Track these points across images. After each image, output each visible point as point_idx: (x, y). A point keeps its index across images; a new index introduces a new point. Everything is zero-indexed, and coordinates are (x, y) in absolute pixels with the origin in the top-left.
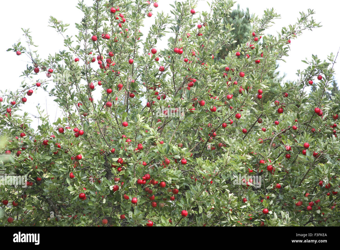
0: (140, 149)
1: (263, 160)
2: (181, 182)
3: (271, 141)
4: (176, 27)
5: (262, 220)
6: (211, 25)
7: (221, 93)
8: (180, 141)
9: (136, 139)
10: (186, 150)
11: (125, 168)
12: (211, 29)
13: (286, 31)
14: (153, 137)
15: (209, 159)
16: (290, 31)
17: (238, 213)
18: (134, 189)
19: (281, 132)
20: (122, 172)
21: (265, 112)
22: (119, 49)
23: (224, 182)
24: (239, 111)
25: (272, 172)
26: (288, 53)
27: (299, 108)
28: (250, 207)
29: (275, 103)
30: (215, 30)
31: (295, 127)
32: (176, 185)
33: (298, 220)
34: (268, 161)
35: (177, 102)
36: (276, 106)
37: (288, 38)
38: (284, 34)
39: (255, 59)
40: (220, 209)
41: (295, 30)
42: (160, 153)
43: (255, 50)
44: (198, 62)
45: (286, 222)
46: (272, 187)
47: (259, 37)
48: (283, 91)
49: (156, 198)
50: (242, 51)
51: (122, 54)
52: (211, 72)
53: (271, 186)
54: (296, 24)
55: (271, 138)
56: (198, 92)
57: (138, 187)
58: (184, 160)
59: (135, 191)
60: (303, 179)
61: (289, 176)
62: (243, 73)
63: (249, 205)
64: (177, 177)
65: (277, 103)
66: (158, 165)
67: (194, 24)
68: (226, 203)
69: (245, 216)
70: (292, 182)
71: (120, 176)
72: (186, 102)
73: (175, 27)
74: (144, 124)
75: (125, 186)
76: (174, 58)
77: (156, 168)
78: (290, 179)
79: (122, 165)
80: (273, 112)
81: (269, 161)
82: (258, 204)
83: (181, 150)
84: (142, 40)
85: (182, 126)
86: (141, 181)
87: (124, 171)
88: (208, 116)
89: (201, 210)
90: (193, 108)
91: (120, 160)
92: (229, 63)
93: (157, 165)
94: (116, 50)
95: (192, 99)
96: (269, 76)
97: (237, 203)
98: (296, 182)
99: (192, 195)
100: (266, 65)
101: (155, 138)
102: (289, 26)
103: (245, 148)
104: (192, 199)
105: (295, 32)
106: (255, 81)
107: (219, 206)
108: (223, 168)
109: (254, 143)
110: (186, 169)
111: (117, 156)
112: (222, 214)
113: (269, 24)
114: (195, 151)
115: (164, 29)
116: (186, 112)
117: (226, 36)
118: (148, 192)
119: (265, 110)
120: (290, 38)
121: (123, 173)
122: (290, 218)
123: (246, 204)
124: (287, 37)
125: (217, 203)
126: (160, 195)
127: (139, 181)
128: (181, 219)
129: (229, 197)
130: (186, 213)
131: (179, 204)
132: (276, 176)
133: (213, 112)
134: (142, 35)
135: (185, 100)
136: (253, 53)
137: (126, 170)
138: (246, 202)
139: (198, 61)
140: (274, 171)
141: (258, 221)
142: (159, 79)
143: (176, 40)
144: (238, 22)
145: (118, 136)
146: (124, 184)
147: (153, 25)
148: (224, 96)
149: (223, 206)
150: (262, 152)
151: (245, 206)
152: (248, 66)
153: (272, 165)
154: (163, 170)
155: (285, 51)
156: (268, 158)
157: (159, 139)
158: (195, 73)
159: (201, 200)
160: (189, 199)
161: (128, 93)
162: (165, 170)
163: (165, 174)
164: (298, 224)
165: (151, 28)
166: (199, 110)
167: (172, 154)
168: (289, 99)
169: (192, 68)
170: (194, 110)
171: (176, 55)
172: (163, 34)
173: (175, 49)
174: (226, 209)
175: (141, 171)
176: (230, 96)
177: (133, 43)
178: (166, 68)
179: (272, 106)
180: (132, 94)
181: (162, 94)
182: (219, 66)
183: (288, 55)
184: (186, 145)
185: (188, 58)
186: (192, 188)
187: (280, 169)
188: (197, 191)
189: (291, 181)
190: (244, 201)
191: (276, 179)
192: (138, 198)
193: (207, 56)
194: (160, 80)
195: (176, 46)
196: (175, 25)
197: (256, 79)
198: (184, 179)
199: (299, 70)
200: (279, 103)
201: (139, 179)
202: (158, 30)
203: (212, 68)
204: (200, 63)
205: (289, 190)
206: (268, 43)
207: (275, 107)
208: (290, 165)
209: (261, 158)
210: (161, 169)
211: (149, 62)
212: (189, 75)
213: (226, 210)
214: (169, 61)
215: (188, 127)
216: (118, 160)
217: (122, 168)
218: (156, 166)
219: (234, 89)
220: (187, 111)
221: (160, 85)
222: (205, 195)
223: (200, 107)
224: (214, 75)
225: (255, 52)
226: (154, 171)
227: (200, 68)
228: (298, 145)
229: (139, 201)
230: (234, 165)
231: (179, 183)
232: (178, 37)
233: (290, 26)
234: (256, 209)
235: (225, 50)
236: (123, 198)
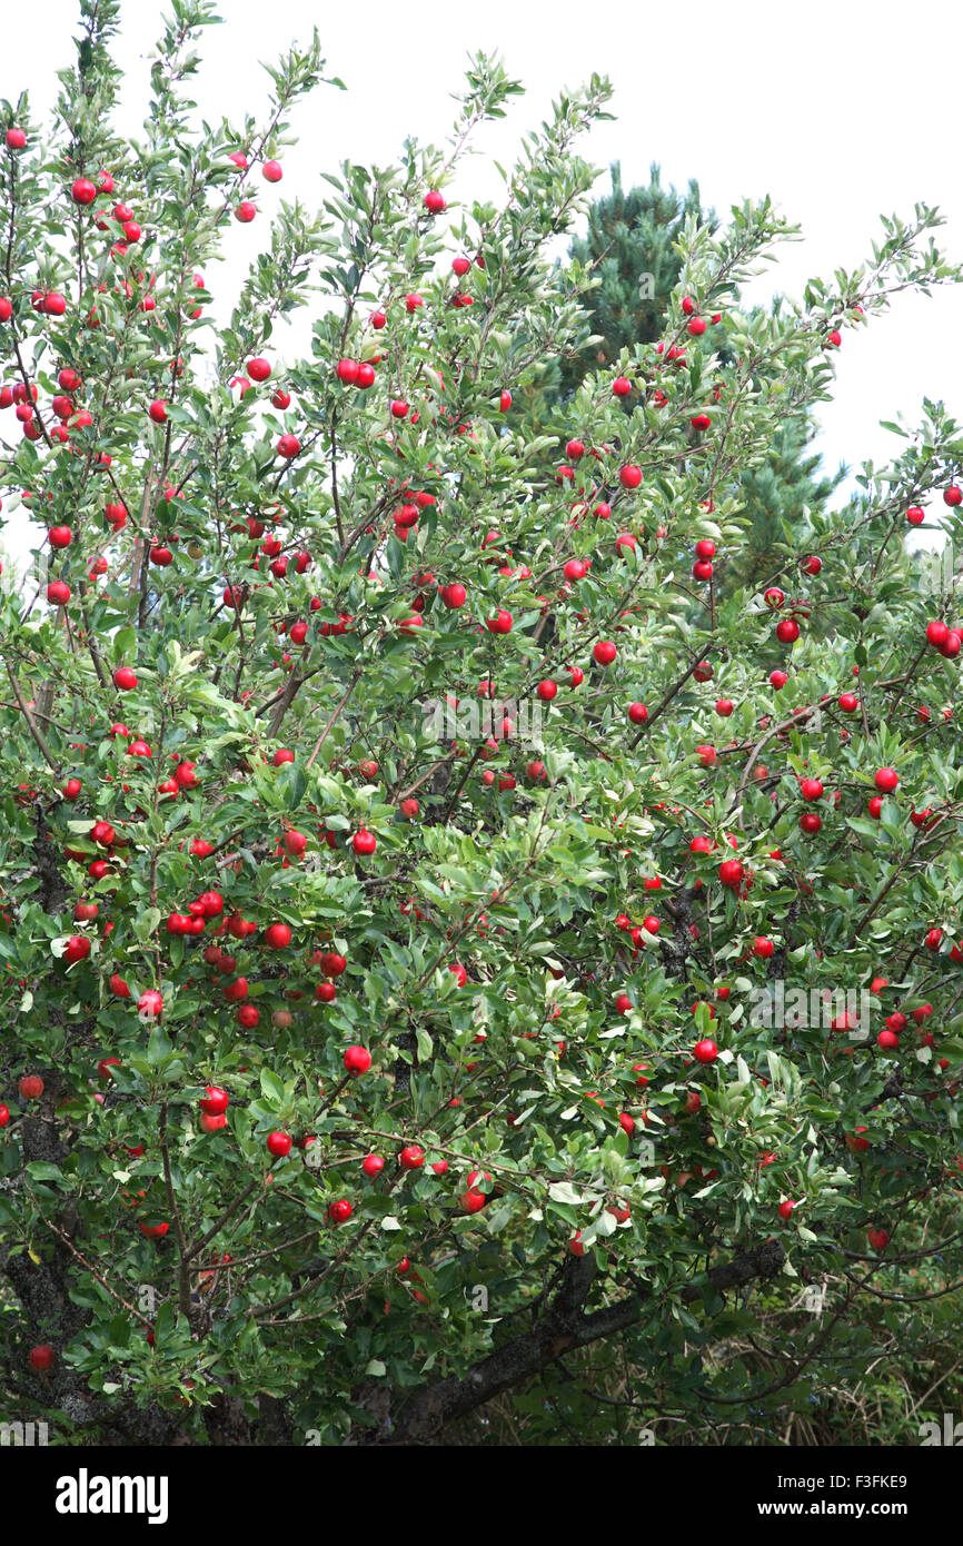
0: (185, 785)
1: (705, 839)
2: (357, 925)
3: (749, 755)
4: (347, 271)
5: (693, 1085)
6: (495, 264)
7: (539, 551)
8: (362, 753)
9: (161, 747)
10: (375, 794)
11: (123, 865)
12: (496, 285)
13: (823, 294)
14: (239, 737)
15: (485, 828)
16: (838, 296)
17: (590, 1059)
18: (148, 954)
19: (791, 721)
20: (110, 883)
21: (726, 635)
22: (103, 360)
23: (537, 929)
24: (608, 631)
25: (738, 888)
26: (831, 388)
27: (865, 621)
28: (643, 1036)
29: (766, 599)
30: (514, 289)
31: (851, 700)
32: (335, 940)
33: (837, 1088)
34: (723, 844)
35: (347, 589)
36: (771, 611)
37: (831, 323)
38: (816, 309)
39: (687, 412)
40: (509, 1042)
41: (861, 290)
42: (265, 803)
43: (688, 372)
44: (440, 424)
45: (784, 1097)
46: (736, 953)
47: (709, 318)
48: (800, 548)
49: (256, 989)
50: (637, 375)
51: (117, 380)
52: (492, 467)
53: (736, 945)
54: (863, 266)
55: (748, 744)
56: (437, 551)
57: (173, 944)
58: (366, 836)
59: (155, 963)
60: (866, 920)
61: (815, 904)
62: (635, 472)
63: (637, 1024)
64: (340, 906)
65: (774, 598)
66: (259, 856)
67: (430, 258)
68: (534, 1017)
69: (618, 1072)
70: (823, 928)
71: (98, 896)
72: (382, 590)
73: (341, 270)
74: (196, 685)
75: (117, 941)
76: (336, 402)
77: (248, 866)
78: (816, 917)
79: (111, 852)
80: (756, 635)
81: (726, 841)
82: (677, 1022)
83: (353, 795)
84: (209, 321)
85: (373, 690)
86: (184, 921)
87: (117, 876)
88: (477, 650)
89: (426, 1049)
90: (416, 616)
91: (100, 832)
92: (581, 423)
93: (255, 855)
94: (92, 361)
95: (413, 580)
96: (776, 473)
97: (585, 1015)
98: (840, 930)
99: (391, 983)
100: (731, 437)
101: (245, 742)
102: (837, 273)
103: (630, 788)
104: (390, 1001)
105: (861, 299)
106: (678, 507)
107: (506, 1030)
108: (521, 875)
109: (671, 766)
110: (381, 869)
111: (92, 815)
112: (519, 1062)
113: (756, 263)
114: (430, 793)
115: (302, 276)
116: (386, 634)
117: (556, 317)
118: (215, 967)
119: (724, 629)
120: (839, 323)
121: (112, 886)
122: (801, 1083)
123: (627, 1021)
124: (826, 321)
125: (497, 1017)
126: (274, 977)
127: (175, 921)
128: (344, 1083)
129: (549, 993)
130: (364, 1057)
131: (338, 1019)
132: (756, 904)
133: (501, 636)
134: (208, 300)
135: (379, 582)
136: (680, 389)
137: (125, 873)
138: (627, 1013)
139: (441, 416)
140: (749, 884)
141: (675, 1091)
142: (275, 487)
143: (347, 328)
144: (651, 242)
145: (93, 729)
146: (114, 933)
147: (261, 256)
148: (555, 565)
149: (524, 1029)
150: (700, 803)
151: (620, 1030)
152: (655, 441)
153: (742, 859)
154: (276, 875)
155: (819, 377)
156: (725, 829)
157: (262, 747)
158: (426, 470)
159: (424, 1003)
160: (380, 1001)
161: (147, 543)
162: (286, 877)
163: (287, 893)
164: (838, 1104)
165: (252, 267)
166: (442, 623)
167: (318, 808)
168: (826, 581)
169: (414, 445)
170: (418, 623)
171: (346, 389)
172: (298, 297)
173: (343, 365)
174: (534, 1045)
175: (187, 880)
176: (579, 567)
177: (169, 332)
178: (305, 443)
179: (755, 609)
180: (162, 551)
181: (295, 551)
182: (527, 442)
183: (829, 398)
184: (388, 768)
185: (409, 401)
186: (390, 955)
187: (773, 878)
188: (412, 967)
189: (818, 925)
190: (617, 1011)
191: (755, 916)
192: (169, 994)
193: (479, 397)
194: (281, 496)
195: (346, 352)
196: (342, 265)
197: (681, 499)
198: (369, 913)
199: (871, 463)
200: (782, 599)
201: (175, 912)
202: (279, 280)
203: (494, 449)
204: (446, 428)
205: (806, 966)
206: (741, 344)
207: (765, 614)
208: (818, 856)
209: (697, 831)
210: (270, 872)
211: (227, 418)
212: (398, 475)
213: (533, 1048)
214: (315, 416)
215: (399, 694)
216: (93, 831)
217: (109, 862)
218: (252, 860)
219: (597, 538)
220: (389, 627)
221: (281, 515)
222: (447, 985)
223: (447, 611)
224: (505, 479)
225: (688, 384)
226: (241, 882)
227: (449, 447)
228: (850, 775)
229: (171, 1003)
230: (567, 862)
231: (347, 928)
232: (354, 315)
233: (841, 274)
234: (666, 1043)
235: (594, 358)
236: (109, 989)
